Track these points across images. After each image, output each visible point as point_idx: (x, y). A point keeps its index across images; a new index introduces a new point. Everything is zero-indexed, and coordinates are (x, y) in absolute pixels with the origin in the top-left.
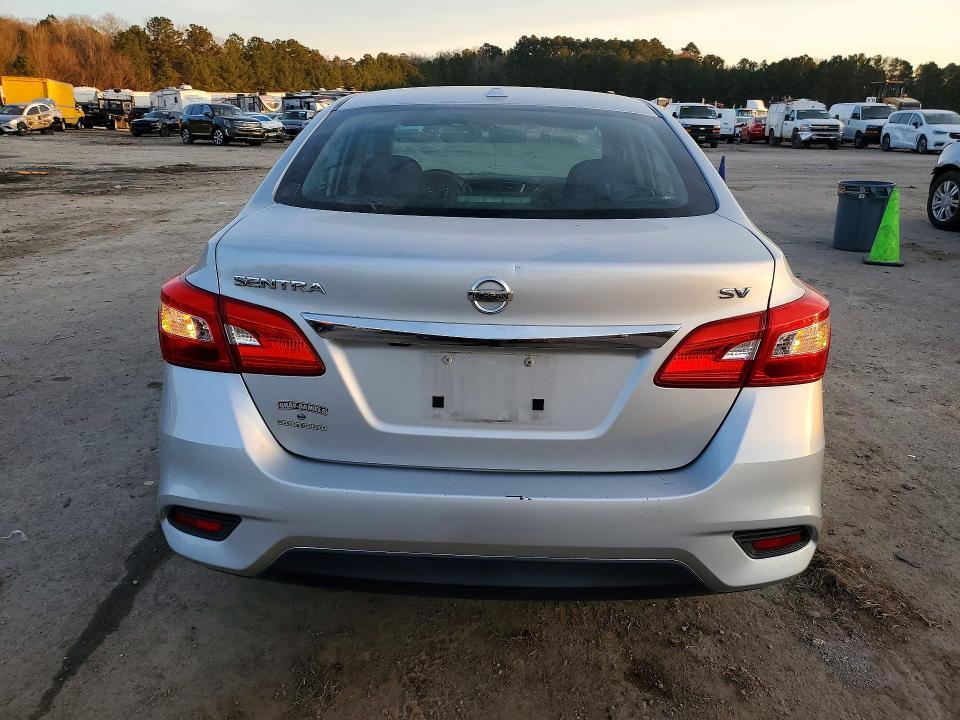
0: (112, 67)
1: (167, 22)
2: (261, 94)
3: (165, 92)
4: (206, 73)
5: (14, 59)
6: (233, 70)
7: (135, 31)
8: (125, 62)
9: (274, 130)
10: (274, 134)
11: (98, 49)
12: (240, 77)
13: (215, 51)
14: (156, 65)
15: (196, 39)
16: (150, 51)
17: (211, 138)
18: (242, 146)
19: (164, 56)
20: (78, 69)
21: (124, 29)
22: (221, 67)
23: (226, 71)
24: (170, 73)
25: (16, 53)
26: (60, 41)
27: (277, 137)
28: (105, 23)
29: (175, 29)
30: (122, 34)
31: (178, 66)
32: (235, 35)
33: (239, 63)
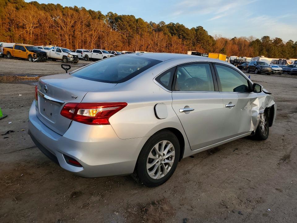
0: (247, 51)
1: (268, 37)
2: (287, 59)
3: (255, 58)
4: (277, 53)
5: (222, 49)
6: (286, 51)
7: (258, 41)
8: (251, 49)
9: (278, 71)
10: (278, 72)
11: (245, 46)
12: (288, 54)
13: (283, 45)
14: (260, 50)
15: (276, 42)
16: (260, 46)
17: (254, 71)
18: (264, 75)
19: (264, 47)
20: (238, 51)
21: (254, 40)
22: (283, 51)
23: (284, 52)
24: (264, 53)
25: (223, 47)
26: (235, 44)
27: (279, 73)
28: (250, 39)
29: (270, 39)
30: (253, 41)
31: (268, 50)
32: (291, 40)
33: (290, 49)
